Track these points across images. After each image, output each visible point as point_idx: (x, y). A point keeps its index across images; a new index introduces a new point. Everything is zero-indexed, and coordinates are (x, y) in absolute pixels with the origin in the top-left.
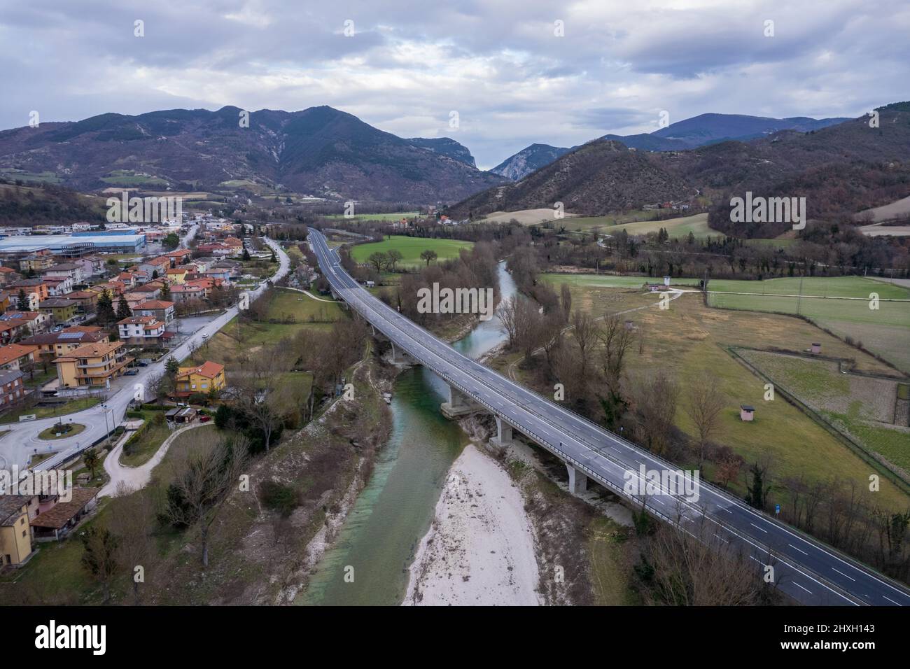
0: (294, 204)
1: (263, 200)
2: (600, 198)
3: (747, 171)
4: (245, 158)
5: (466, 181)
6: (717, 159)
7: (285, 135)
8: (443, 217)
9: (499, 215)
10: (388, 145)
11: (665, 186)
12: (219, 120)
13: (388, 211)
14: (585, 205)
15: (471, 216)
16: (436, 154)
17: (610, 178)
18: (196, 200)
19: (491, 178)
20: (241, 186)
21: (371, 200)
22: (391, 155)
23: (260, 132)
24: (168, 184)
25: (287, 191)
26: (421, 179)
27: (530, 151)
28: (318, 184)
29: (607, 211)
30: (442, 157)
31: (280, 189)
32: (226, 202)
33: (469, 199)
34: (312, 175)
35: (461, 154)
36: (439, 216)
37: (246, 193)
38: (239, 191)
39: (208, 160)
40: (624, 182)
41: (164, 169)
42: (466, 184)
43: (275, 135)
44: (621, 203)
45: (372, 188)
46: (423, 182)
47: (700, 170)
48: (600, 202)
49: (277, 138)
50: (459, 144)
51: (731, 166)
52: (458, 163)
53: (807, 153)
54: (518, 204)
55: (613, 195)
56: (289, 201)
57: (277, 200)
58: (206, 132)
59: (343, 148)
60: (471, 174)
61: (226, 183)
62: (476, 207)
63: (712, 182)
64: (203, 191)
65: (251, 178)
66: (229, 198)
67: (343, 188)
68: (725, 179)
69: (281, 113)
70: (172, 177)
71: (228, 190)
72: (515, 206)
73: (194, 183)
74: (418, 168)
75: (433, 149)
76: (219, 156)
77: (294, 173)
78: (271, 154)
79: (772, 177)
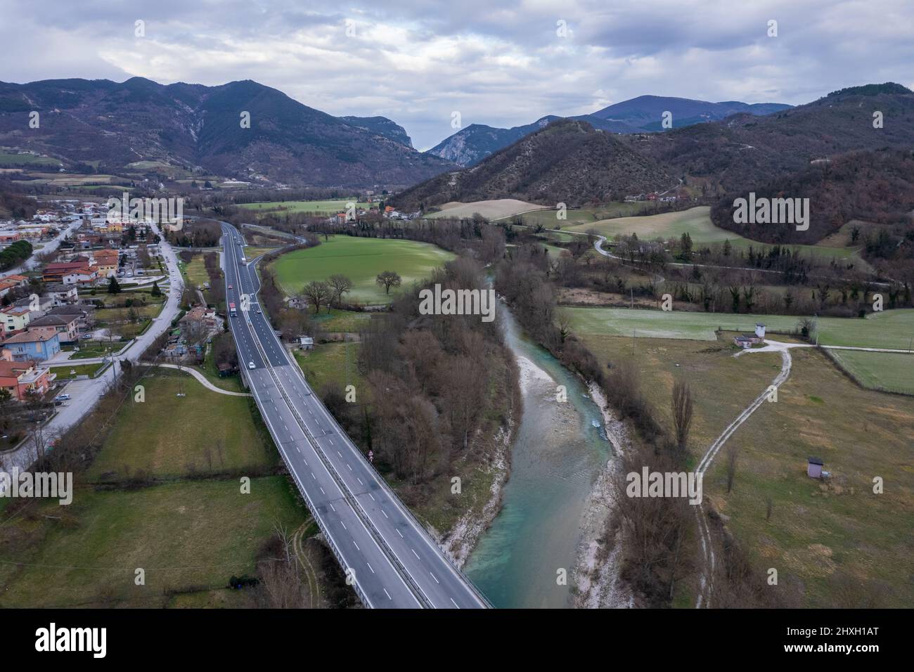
0: (214, 189)
1: (179, 184)
2: (572, 187)
3: (731, 158)
4: (157, 136)
5: (404, 163)
6: (693, 142)
7: (204, 111)
8: (388, 208)
9: (455, 206)
10: (319, 123)
11: (646, 174)
12: (126, 93)
13: (321, 197)
14: (555, 195)
15: (422, 208)
16: (371, 134)
17: (582, 165)
18: (96, 184)
19: (431, 160)
20: (152, 168)
21: (302, 183)
22: (323, 135)
23: (176, 108)
24: (62, 165)
25: (205, 174)
26: (355, 161)
27: (468, 132)
28: (242, 167)
29: (583, 203)
30: (378, 137)
31: (198, 171)
32: (134, 186)
33: (417, 187)
34: (234, 156)
35: (396, 134)
36: (382, 206)
37: (158, 176)
38: (150, 174)
39: (113, 138)
40: (598, 169)
41: (58, 147)
42: (403, 166)
43: (192, 111)
44: (597, 193)
45: (302, 170)
46: (359, 164)
47: (676, 155)
48: (572, 192)
49: (195, 115)
50: (394, 124)
51: (711, 152)
52: (395, 143)
53: (788, 138)
54: (476, 194)
55: (587, 185)
56: (207, 185)
57: (194, 185)
58: (111, 105)
59: (269, 126)
60: (409, 155)
61: (135, 164)
62: (426, 196)
63: (691, 169)
64: (106, 173)
65: (165, 160)
66: (137, 182)
67: (270, 171)
68: (707, 165)
69: (200, 88)
70: (67, 156)
71: (137, 172)
72: (473, 196)
73: (95, 164)
74: (352, 149)
75: (367, 129)
76: (126, 133)
77: (214, 154)
78: (189, 132)
79: (758, 164)
